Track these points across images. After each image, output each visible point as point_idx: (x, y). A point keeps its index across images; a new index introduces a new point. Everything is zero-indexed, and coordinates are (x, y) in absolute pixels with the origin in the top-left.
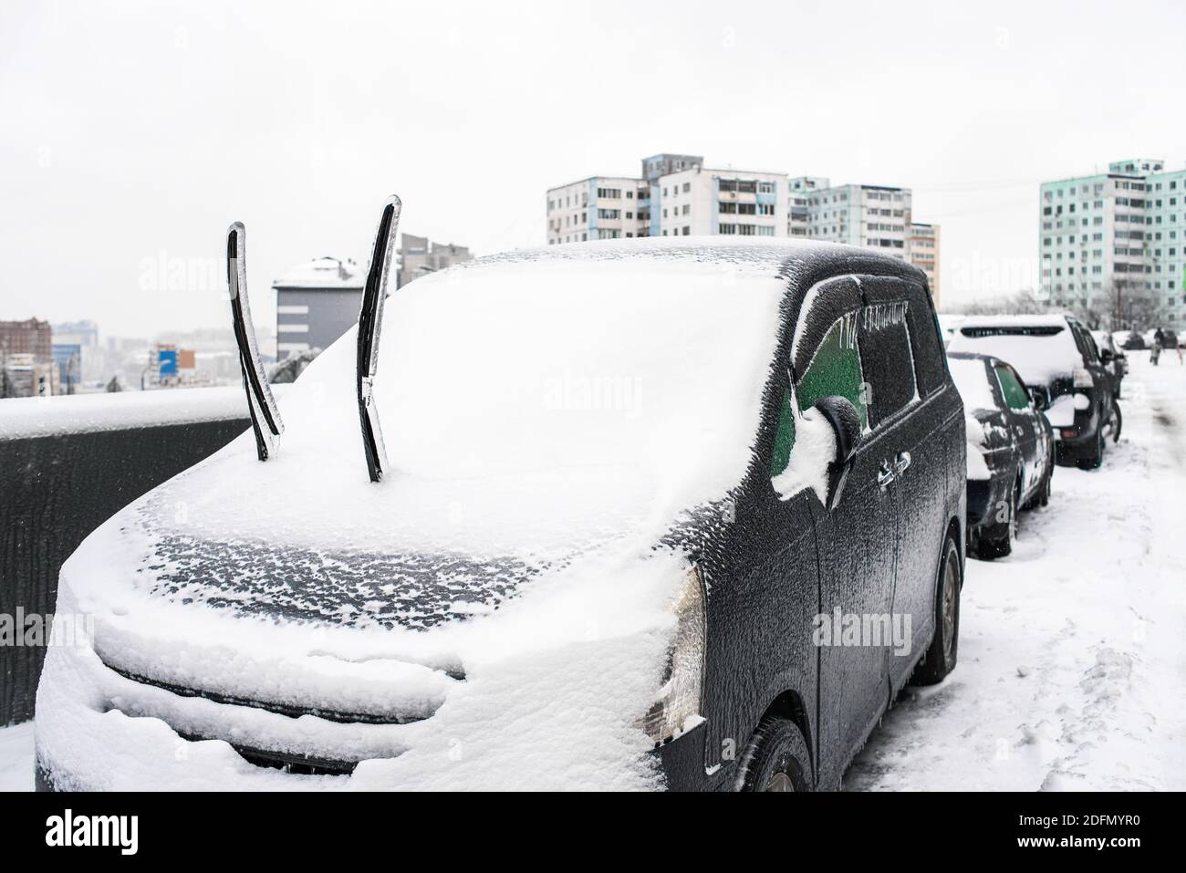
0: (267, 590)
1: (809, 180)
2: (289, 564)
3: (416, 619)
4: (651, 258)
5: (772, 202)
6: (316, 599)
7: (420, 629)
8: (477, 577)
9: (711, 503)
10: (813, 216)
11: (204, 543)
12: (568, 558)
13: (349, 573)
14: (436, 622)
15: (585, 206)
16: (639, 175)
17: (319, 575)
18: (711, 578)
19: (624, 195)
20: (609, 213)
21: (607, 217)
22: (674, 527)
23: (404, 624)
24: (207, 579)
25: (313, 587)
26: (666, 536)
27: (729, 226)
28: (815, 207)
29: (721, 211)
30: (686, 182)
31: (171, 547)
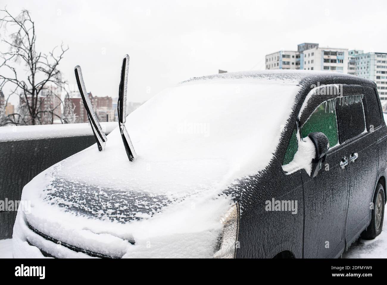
0: (78, 202)
1: (356, 51)
2: (89, 192)
3: (122, 218)
4: (252, 78)
5: (342, 59)
6: (92, 207)
7: (123, 222)
8: (149, 202)
9: (249, 176)
10: (357, 63)
11: (66, 182)
12: (184, 197)
13: (107, 197)
14: (129, 220)
15: (278, 60)
16: (296, 50)
17: (97, 197)
18: (243, 208)
19: (291, 57)
20: (286, 63)
21: (286, 64)
22: (230, 186)
23: (118, 220)
24: (62, 196)
25: (93, 202)
26: (226, 190)
27: (327, 67)
28: (358, 60)
29: (324, 62)
30: (312, 52)
31: (56, 183)
